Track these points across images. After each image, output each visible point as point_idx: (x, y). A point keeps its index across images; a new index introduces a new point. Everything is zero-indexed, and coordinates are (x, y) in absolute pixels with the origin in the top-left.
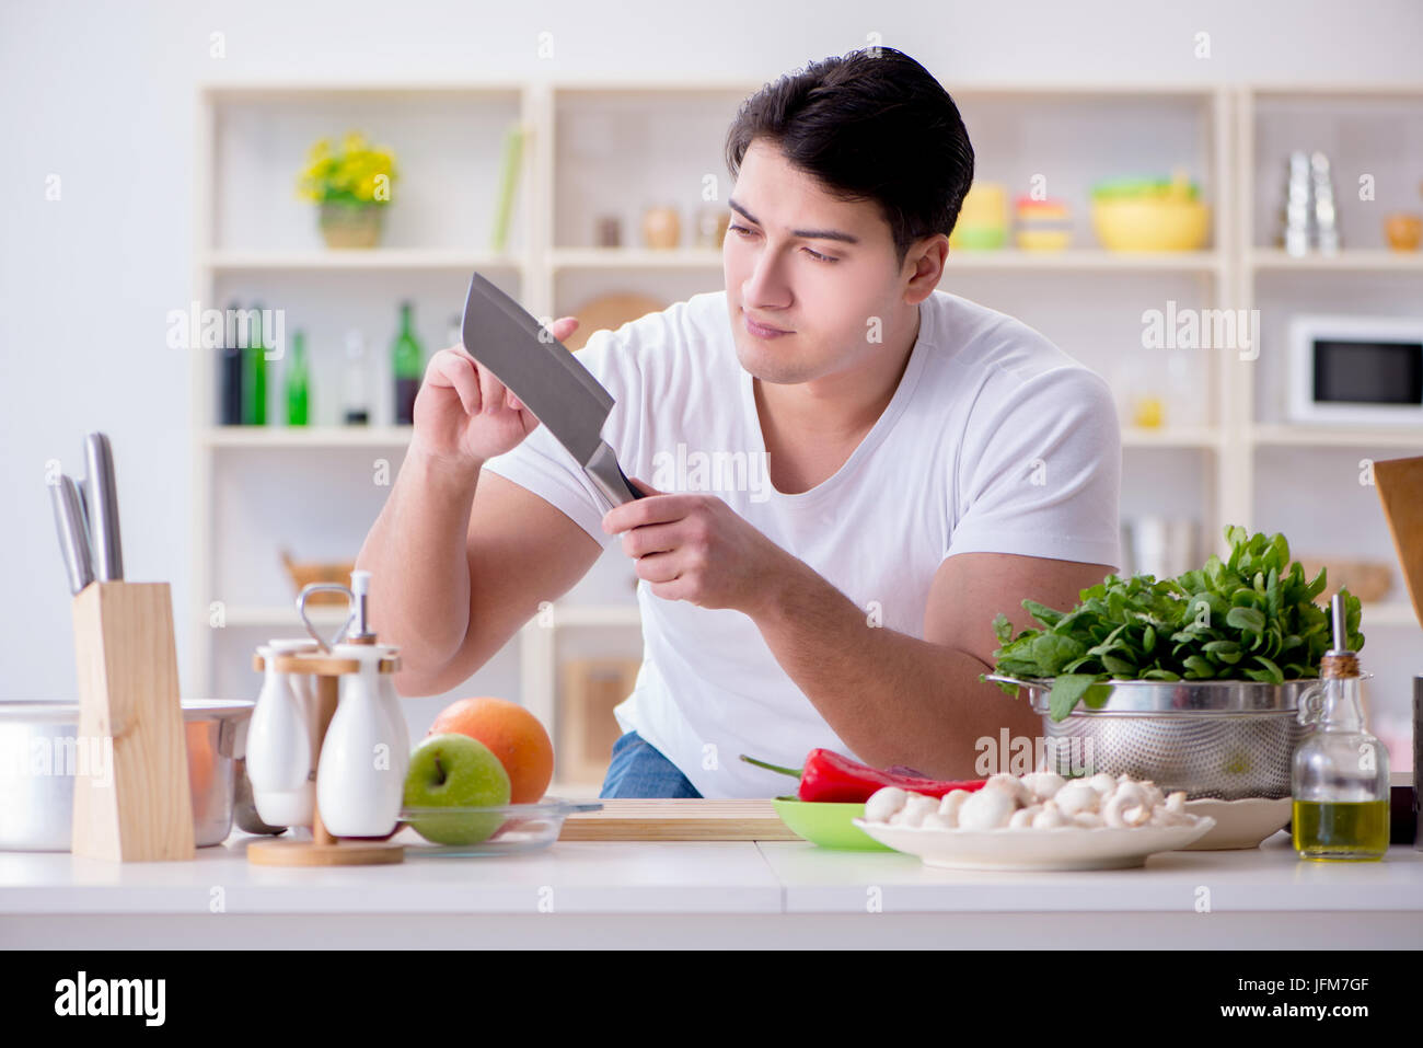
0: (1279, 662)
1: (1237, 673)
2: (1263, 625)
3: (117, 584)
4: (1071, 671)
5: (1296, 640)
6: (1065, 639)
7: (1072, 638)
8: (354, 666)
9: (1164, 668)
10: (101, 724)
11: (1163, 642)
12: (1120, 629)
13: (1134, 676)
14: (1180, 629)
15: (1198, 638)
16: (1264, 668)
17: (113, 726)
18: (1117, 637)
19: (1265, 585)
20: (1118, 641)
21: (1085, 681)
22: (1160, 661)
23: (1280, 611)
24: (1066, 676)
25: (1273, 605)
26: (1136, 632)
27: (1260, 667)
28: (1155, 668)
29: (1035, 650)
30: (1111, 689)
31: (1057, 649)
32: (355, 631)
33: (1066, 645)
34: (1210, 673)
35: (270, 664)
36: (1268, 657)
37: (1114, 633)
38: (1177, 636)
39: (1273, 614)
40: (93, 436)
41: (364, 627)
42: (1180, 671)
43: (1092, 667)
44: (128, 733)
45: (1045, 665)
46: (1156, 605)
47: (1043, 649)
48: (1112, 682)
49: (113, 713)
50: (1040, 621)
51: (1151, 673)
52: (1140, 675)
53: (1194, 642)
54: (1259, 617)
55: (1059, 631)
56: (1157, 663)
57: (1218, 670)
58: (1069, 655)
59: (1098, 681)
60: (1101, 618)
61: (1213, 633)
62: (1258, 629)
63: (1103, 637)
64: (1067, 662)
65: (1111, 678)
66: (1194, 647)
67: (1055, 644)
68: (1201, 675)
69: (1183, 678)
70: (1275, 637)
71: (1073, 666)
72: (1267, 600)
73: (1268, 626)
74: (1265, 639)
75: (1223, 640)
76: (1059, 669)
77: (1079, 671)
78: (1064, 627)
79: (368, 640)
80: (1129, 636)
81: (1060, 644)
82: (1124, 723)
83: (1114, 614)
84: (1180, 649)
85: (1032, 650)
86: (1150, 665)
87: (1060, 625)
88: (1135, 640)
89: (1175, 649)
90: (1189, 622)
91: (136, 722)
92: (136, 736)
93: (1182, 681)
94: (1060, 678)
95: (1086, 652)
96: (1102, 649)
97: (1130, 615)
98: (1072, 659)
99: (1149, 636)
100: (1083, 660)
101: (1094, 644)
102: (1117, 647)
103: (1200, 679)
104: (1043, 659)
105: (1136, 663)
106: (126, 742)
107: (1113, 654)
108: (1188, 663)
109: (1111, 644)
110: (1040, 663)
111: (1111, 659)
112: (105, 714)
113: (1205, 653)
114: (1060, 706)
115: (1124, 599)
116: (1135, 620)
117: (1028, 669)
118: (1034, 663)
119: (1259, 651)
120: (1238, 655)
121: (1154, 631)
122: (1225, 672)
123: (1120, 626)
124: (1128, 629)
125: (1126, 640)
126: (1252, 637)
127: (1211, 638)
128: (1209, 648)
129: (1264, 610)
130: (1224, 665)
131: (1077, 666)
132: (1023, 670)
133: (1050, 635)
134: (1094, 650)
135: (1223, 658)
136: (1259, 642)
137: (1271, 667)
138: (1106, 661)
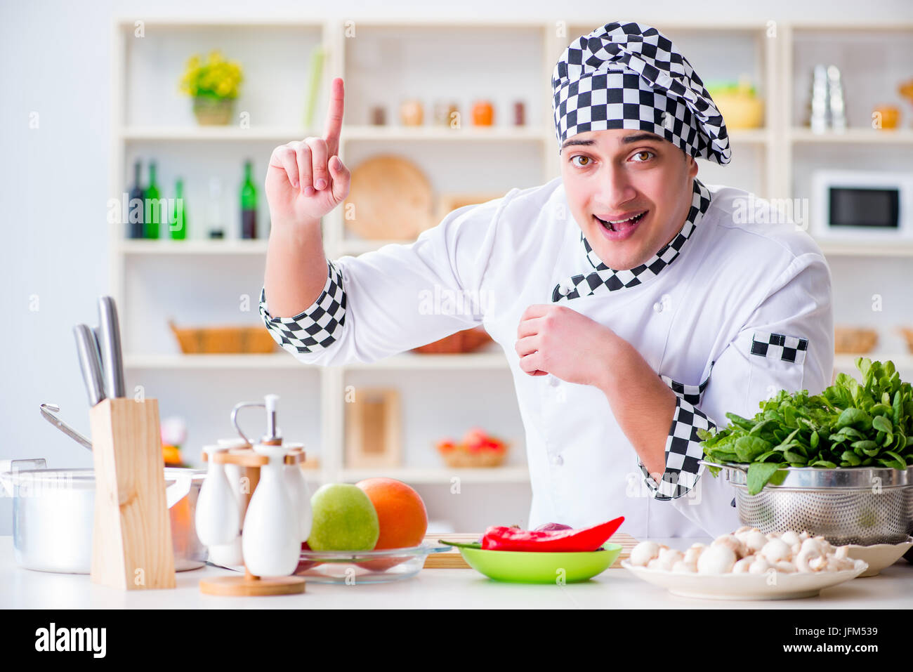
0: (904, 454)
1: (874, 463)
2: (892, 428)
4: (762, 460)
5: (912, 440)
6: (758, 439)
7: (762, 439)
8: (266, 460)
9: (825, 459)
10: (112, 496)
11: (824, 442)
12: (795, 432)
13: (805, 465)
14: (835, 431)
15: (849, 439)
16: (894, 459)
17: (120, 498)
18: (794, 438)
19: (891, 402)
20: (794, 441)
21: (772, 469)
22: (821, 453)
23: (901, 420)
24: (758, 464)
25: (897, 415)
26: (806, 434)
27: (891, 458)
28: (819, 459)
29: (736, 446)
30: (788, 472)
31: (752, 446)
32: (269, 437)
33: (758, 444)
34: (858, 463)
35: (211, 458)
36: (894, 451)
37: (791, 436)
38: (832, 437)
39: (897, 421)
40: (104, 300)
41: (274, 433)
42: (837, 461)
43: (777, 459)
44: (130, 502)
45: (742, 457)
46: (813, 415)
47: (742, 446)
48: (789, 468)
49: (120, 488)
50: (738, 426)
51: (817, 463)
52: (809, 464)
53: (845, 441)
54: (890, 424)
55: (753, 434)
56: (821, 455)
57: (863, 461)
58: (759, 449)
59: (781, 467)
60: (781, 425)
61: (858, 435)
62: (889, 431)
63: (783, 438)
64: (758, 455)
65: (789, 465)
66: (847, 445)
67: (751, 443)
68: (853, 464)
69: (838, 465)
70: (901, 438)
71: (763, 458)
72: (893, 412)
73: (895, 430)
74: (895, 439)
75: (865, 439)
76: (753, 459)
77: (767, 461)
78: (756, 432)
79: (277, 442)
80: (800, 437)
81: (754, 443)
82: (797, 495)
83: (790, 423)
84: (837, 446)
85: (734, 446)
86: (816, 457)
87: (753, 430)
88: (805, 440)
89: (834, 446)
90: (842, 427)
91: (136, 495)
92: (135, 504)
93: (838, 469)
94: (753, 465)
95: (772, 448)
96: (783, 447)
97: (801, 422)
98: (763, 452)
99: (814, 437)
100: (770, 453)
101: (777, 443)
102: (794, 445)
103: (851, 467)
104: (742, 452)
105: (806, 456)
106: (129, 509)
107: (791, 450)
108: (845, 456)
109: (789, 443)
110: (739, 456)
111: (791, 453)
112: (114, 490)
113: (853, 448)
114: (755, 485)
115: (794, 411)
116: (804, 425)
117: (730, 457)
118: (735, 454)
119: (890, 447)
120: (877, 450)
121: (818, 433)
122: (867, 461)
123: (795, 430)
124: (800, 433)
125: (799, 440)
126: (885, 437)
127: (857, 439)
128: (857, 445)
129: (891, 418)
130: (867, 457)
131: (766, 457)
132: (726, 457)
133: (746, 437)
134: (778, 449)
135: (866, 452)
136: (890, 441)
137: (898, 459)
138: (786, 455)
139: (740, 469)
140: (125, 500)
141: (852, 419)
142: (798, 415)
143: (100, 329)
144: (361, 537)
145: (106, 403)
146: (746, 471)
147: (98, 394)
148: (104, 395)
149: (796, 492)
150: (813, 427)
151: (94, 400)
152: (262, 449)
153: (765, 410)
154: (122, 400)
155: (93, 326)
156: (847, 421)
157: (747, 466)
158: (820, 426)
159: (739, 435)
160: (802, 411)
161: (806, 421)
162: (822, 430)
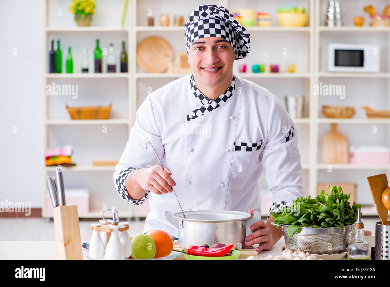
1: (333, 226)
2: (339, 213)
4: (293, 225)
5: (347, 217)
6: (292, 217)
9: (316, 225)
10: (62, 241)
11: (315, 218)
12: (305, 215)
13: (308, 226)
14: (319, 214)
15: (324, 217)
16: (340, 225)
17: (64, 242)
18: (304, 217)
19: (340, 203)
20: (305, 218)
21: (296, 228)
22: (314, 222)
23: (343, 210)
25: (342, 208)
26: (309, 215)
28: (313, 225)
29: (284, 219)
30: (302, 229)
33: (292, 218)
34: (327, 226)
36: (340, 222)
37: (304, 216)
38: (318, 216)
39: (341, 210)
43: (298, 224)
44: (68, 243)
45: (286, 222)
46: (312, 207)
47: (286, 219)
48: (303, 227)
49: (64, 238)
51: (313, 226)
52: (310, 226)
54: (338, 211)
55: (290, 215)
56: (314, 223)
57: (329, 225)
58: (292, 220)
59: (300, 227)
62: (339, 215)
63: (301, 217)
64: (292, 222)
65: (303, 226)
66: (323, 220)
69: (320, 227)
70: (343, 217)
71: (293, 223)
72: (340, 207)
73: (341, 214)
74: (341, 217)
75: (330, 218)
76: (290, 224)
80: (307, 216)
81: (290, 218)
83: (303, 210)
84: (319, 220)
85: (283, 219)
86: (312, 224)
87: (290, 214)
88: (308, 217)
90: (322, 212)
91: (70, 240)
92: (70, 244)
93: (320, 228)
94: (290, 226)
95: (297, 221)
99: (312, 216)
101: (298, 219)
102: (304, 220)
103: (324, 227)
105: (309, 223)
106: (68, 246)
107: (304, 222)
108: (322, 224)
109: (302, 219)
112: (62, 238)
113: (326, 221)
114: (290, 233)
115: (305, 206)
116: (308, 212)
117: (282, 223)
118: (283, 221)
119: (339, 220)
120: (334, 222)
121: (313, 215)
122: (330, 225)
123: (305, 213)
124: (307, 215)
125: (306, 218)
126: (337, 217)
127: (327, 217)
128: (327, 220)
129: (339, 209)
130: (330, 224)
131: (295, 223)
132: (281, 223)
133: (288, 216)
134: (299, 221)
135: (330, 222)
136: (339, 218)
137: (342, 224)
138: (302, 223)
140: (66, 243)
141: (325, 210)
142: (306, 208)
143: (56, 179)
144: (149, 254)
145: (59, 207)
146: (288, 227)
147: (56, 203)
148: (58, 204)
149: (305, 236)
150: (311, 212)
151: (55, 205)
154: (64, 206)
155: (53, 178)
156: (323, 211)
157: (288, 226)
158: (314, 211)
159: (286, 215)
160: (308, 206)
161: (309, 210)
162: (315, 213)
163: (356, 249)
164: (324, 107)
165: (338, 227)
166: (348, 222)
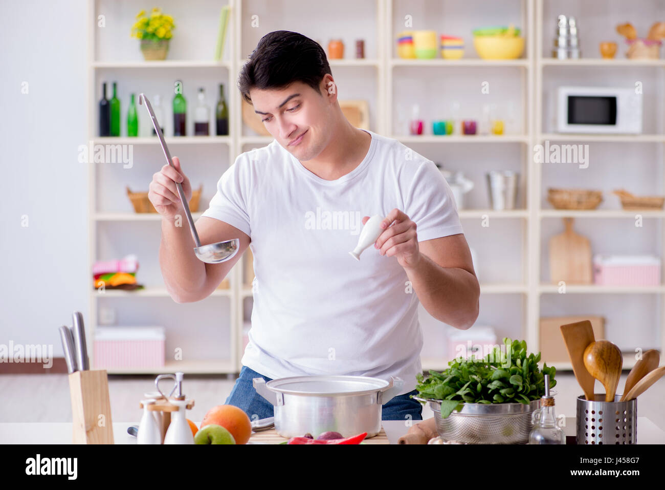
0: (528, 396)
1: (512, 401)
2: (522, 381)
3: (87, 372)
4: (450, 399)
5: (534, 387)
6: (447, 387)
7: (450, 386)
8: (177, 409)
9: (485, 399)
10: (82, 426)
11: (485, 388)
12: (468, 384)
13: (474, 402)
14: (491, 382)
15: (499, 388)
16: (523, 399)
17: (86, 427)
18: (467, 387)
19: (522, 365)
20: (468, 389)
21: (455, 404)
22: (483, 396)
23: (528, 375)
24: (447, 401)
25: (525, 373)
26: (475, 384)
27: (521, 398)
28: (481, 399)
29: (435, 391)
30: (464, 405)
31: (444, 391)
32: (177, 395)
33: (448, 389)
34: (503, 401)
35: (145, 407)
36: (524, 394)
37: (466, 385)
38: (489, 386)
39: (525, 376)
40: (76, 313)
41: (181, 393)
42: (491, 400)
43: (458, 398)
44: (92, 430)
45: (438, 396)
46: (479, 371)
47: (438, 390)
48: (465, 404)
49: (86, 422)
50: (436, 378)
51: (480, 401)
52: (476, 401)
53: (497, 389)
54: (520, 378)
55: (444, 384)
56: (482, 397)
57: (505, 400)
58: (448, 393)
59: (460, 403)
60: (460, 379)
61: (504, 386)
62: (520, 384)
63: (462, 386)
64: (447, 395)
65: (464, 402)
66: (496, 391)
67: (443, 389)
68: (500, 402)
69: (492, 402)
70: (527, 387)
71: (450, 397)
72: (523, 371)
73: (524, 382)
74: (524, 387)
75: (507, 388)
76: (444, 397)
77: (453, 399)
78: (446, 383)
79: (182, 398)
80: (471, 386)
81: (445, 389)
82: (468, 418)
83: (465, 377)
84: (492, 391)
85: (434, 390)
86: (480, 398)
87: (445, 381)
88: (474, 388)
89: (490, 391)
90: (494, 380)
91: (95, 425)
92: (95, 431)
93: (492, 404)
94: (444, 401)
95: (456, 392)
96: (461, 392)
97: (471, 377)
98: (450, 394)
99: (479, 386)
100: (454, 395)
101: (458, 389)
102: (467, 392)
103: (498, 403)
104: (438, 394)
105: (475, 396)
106: (91, 433)
107: (466, 395)
108: (495, 397)
109: (464, 390)
110: (437, 395)
111: (466, 396)
112: (83, 422)
113: (500, 393)
114: (445, 414)
115: (467, 370)
116: (474, 379)
117: (432, 396)
118: (434, 395)
119: (521, 392)
120: (514, 394)
121: (481, 384)
122: (508, 400)
123: (468, 382)
124: (471, 383)
125: (471, 388)
126: (518, 387)
127: (503, 388)
128: (503, 391)
129: (522, 375)
130: (508, 398)
131: (452, 397)
132: (430, 397)
133: (440, 385)
134: (459, 393)
135: (508, 396)
136: (521, 389)
137: (525, 398)
138: (463, 397)
139: (437, 402)
140: (89, 429)
141: (500, 376)
142: (471, 373)
145: (78, 374)
146: (440, 403)
147: (73, 366)
148: (77, 368)
149: (468, 416)
150: (478, 380)
151: (71, 370)
152: (173, 402)
153: (452, 367)
156: (497, 377)
157: (441, 401)
158: (483, 379)
159: (437, 383)
160: (472, 369)
161: (474, 377)
162: (483, 382)
163: (543, 439)
164: (552, 191)
165: (521, 402)
166: (536, 395)
